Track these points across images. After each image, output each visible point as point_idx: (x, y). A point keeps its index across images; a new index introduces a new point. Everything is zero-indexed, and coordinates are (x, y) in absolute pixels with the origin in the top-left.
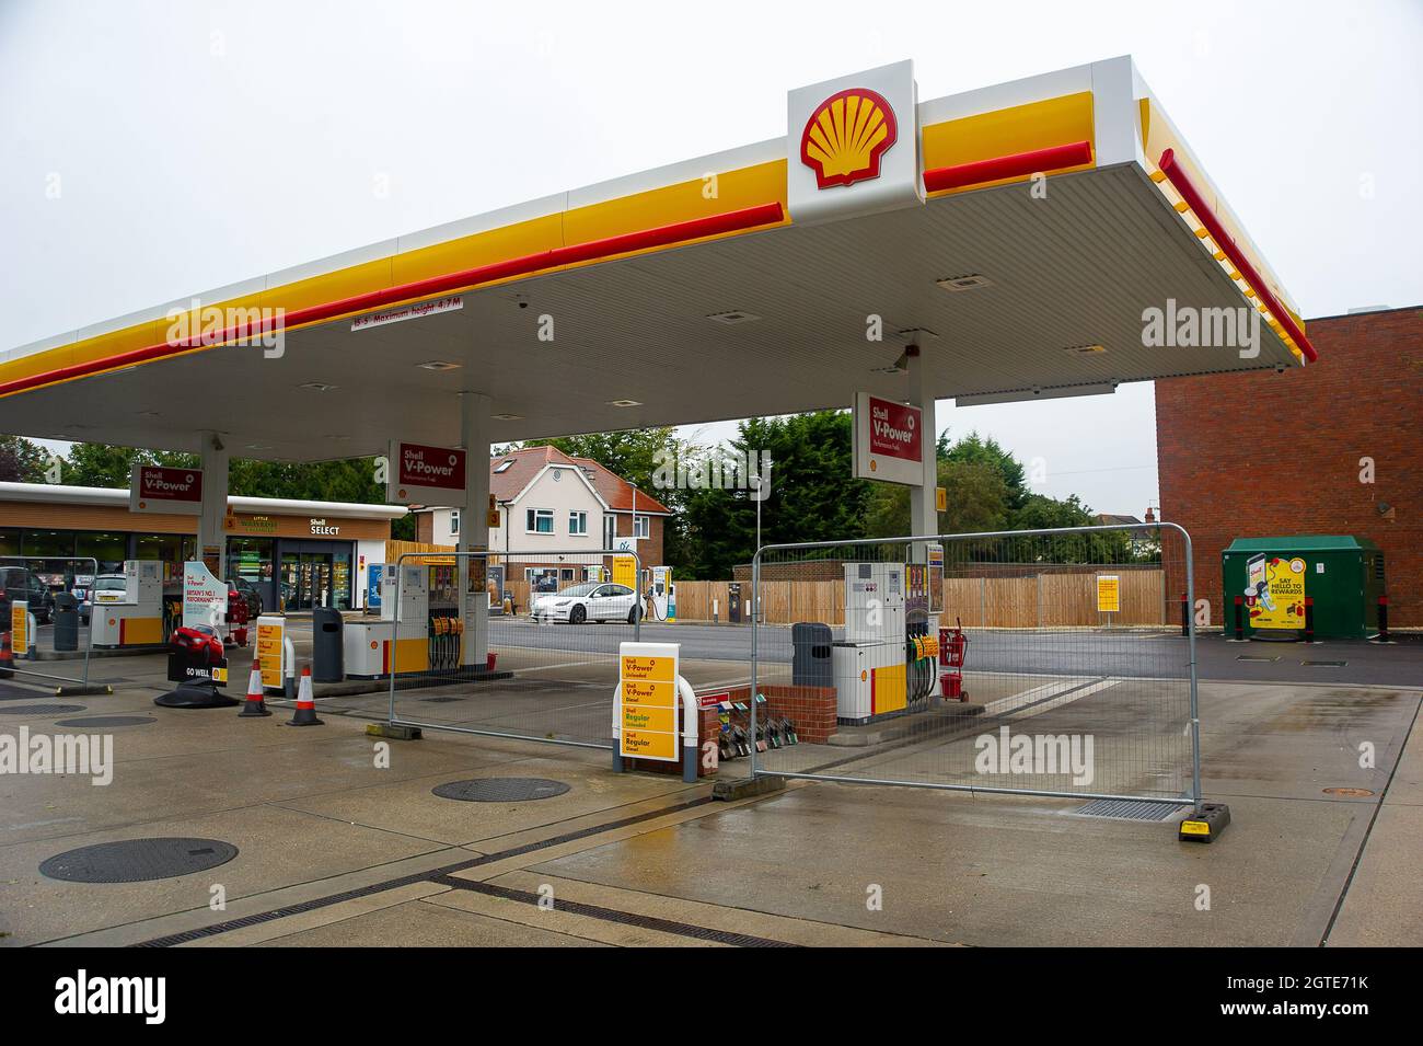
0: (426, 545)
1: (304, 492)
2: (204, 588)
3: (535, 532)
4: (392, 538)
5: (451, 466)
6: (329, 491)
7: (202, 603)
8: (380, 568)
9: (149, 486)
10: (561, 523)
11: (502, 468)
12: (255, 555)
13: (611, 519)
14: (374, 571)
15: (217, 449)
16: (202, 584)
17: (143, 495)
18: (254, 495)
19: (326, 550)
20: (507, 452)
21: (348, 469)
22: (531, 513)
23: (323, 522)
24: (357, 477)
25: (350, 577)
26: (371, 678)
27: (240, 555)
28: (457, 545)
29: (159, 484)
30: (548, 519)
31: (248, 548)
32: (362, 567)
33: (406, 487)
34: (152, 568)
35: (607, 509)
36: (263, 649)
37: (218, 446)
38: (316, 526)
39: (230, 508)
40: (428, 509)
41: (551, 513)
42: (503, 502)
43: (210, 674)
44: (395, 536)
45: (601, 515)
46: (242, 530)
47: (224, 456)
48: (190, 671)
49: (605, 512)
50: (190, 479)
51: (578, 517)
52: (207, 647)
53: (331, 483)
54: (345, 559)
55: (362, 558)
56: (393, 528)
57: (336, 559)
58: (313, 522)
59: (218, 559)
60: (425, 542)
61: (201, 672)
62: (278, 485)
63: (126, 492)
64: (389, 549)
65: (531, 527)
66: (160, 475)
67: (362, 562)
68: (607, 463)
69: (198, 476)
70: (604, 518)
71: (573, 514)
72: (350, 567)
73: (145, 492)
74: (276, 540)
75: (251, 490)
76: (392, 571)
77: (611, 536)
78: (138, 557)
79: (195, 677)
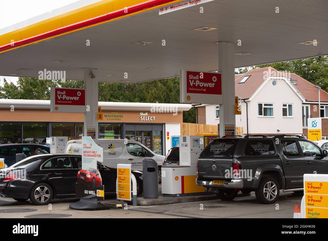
0: (202, 125)
1: (135, 98)
2: (92, 150)
3: (263, 116)
4: (184, 122)
5: (214, 82)
6: (149, 96)
7: (90, 157)
8: (178, 138)
9: (59, 98)
10: (278, 110)
11: (243, 80)
12: (112, 133)
13: (307, 108)
14: (175, 140)
15: (92, 77)
16: (90, 148)
17: (56, 103)
18: (110, 100)
19: (148, 129)
20: (246, 71)
21: (160, 84)
22: (260, 106)
23: (147, 114)
24: (164, 88)
25: (162, 143)
26: (175, 195)
27: (104, 133)
28: (219, 125)
29: (64, 97)
30: (270, 108)
31: (108, 129)
32: (168, 138)
33: (190, 94)
34: (62, 140)
35: (304, 102)
36: (120, 181)
37: (93, 76)
38: (143, 116)
39: (99, 109)
40: (203, 105)
41: (270, 105)
42: (244, 100)
43: (96, 193)
44: (185, 121)
45: (301, 105)
46: (106, 119)
47: (95, 81)
48: (86, 192)
49: (303, 104)
50: (79, 94)
51: (287, 107)
52: (94, 180)
53: (150, 92)
54: (159, 133)
55: (168, 133)
56: (184, 116)
57: (154, 134)
58: (142, 114)
59: (95, 135)
60: (201, 123)
61: (91, 192)
62: (122, 94)
63: (48, 102)
64: (183, 127)
65: (260, 113)
66: (64, 93)
67: (168, 135)
68: (305, 76)
69: (83, 92)
70: (303, 107)
71: (285, 105)
72: (162, 138)
73: (58, 102)
74: (122, 124)
75: (108, 97)
76: (185, 139)
77: (307, 117)
78: (53, 135)
79: (88, 195)
